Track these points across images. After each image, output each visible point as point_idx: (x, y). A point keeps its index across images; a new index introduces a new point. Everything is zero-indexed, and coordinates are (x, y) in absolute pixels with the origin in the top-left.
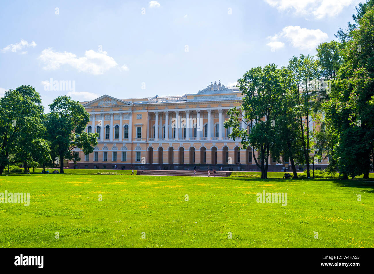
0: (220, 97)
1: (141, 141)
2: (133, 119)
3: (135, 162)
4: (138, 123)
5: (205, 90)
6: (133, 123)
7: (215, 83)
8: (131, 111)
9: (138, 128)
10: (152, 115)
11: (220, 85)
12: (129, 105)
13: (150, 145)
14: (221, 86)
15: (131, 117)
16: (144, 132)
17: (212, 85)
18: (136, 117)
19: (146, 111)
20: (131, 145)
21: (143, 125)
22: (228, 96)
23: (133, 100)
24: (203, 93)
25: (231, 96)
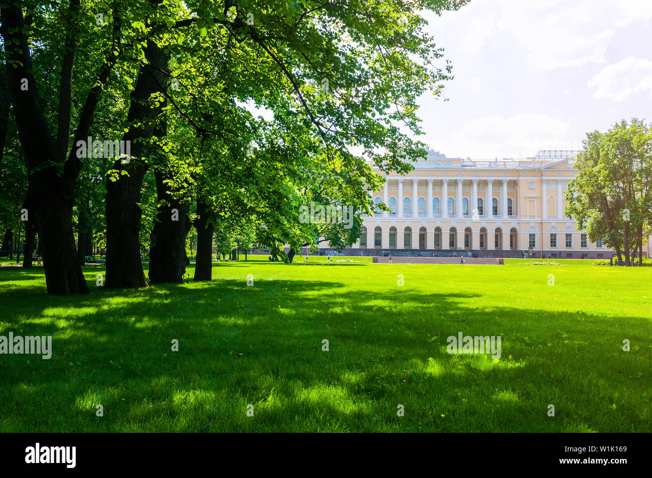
0: (430, 164)
22: (440, 163)
25: (445, 163)
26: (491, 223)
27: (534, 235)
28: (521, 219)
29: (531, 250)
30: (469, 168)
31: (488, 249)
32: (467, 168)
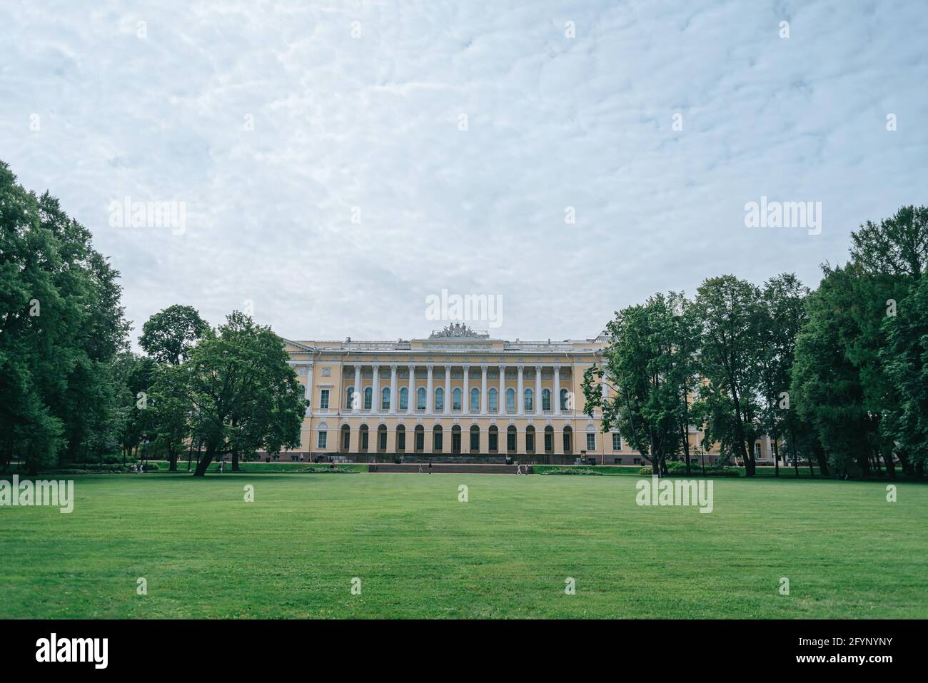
0: (466, 347)
1: (328, 414)
2: (314, 376)
3: (316, 450)
4: (324, 382)
5: (441, 335)
6: (313, 382)
7: (458, 325)
8: (312, 362)
9: (323, 392)
10: (348, 371)
11: (464, 327)
12: (309, 351)
13: (346, 421)
14: (466, 330)
15: (310, 373)
16: (335, 399)
17: (452, 327)
18: (320, 372)
19: (340, 363)
20: (310, 419)
21: (333, 386)
22: (478, 346)
23: (315, 343)
24: (436, 339)
25: (483, 346)
26: (539, 418)
27: (593, 435)
28: (577, 416)
29: (584, 455)
30: (513, 352)
31: (537, 453)
32: (510, 352)
